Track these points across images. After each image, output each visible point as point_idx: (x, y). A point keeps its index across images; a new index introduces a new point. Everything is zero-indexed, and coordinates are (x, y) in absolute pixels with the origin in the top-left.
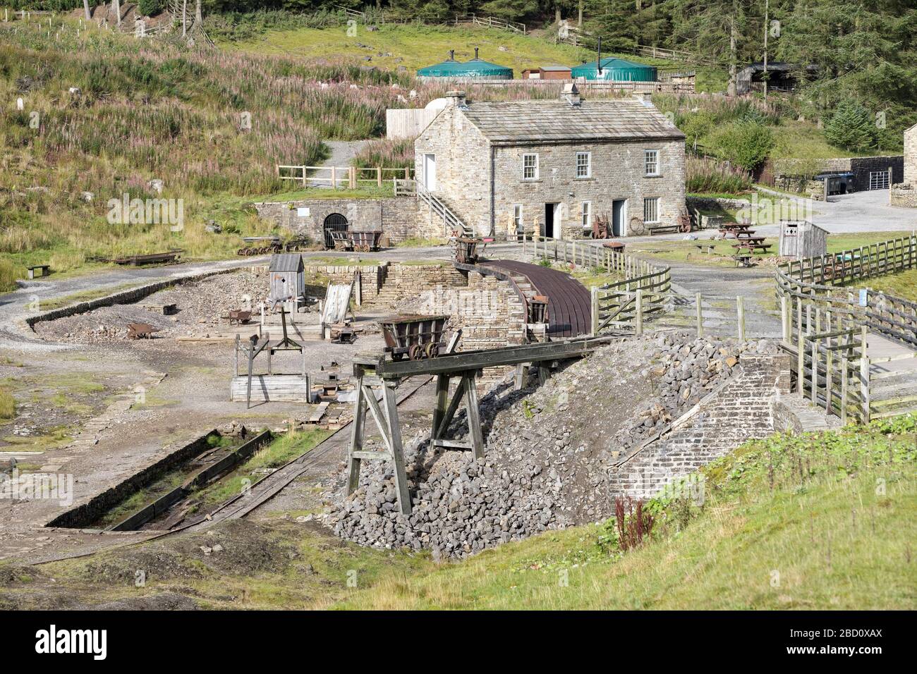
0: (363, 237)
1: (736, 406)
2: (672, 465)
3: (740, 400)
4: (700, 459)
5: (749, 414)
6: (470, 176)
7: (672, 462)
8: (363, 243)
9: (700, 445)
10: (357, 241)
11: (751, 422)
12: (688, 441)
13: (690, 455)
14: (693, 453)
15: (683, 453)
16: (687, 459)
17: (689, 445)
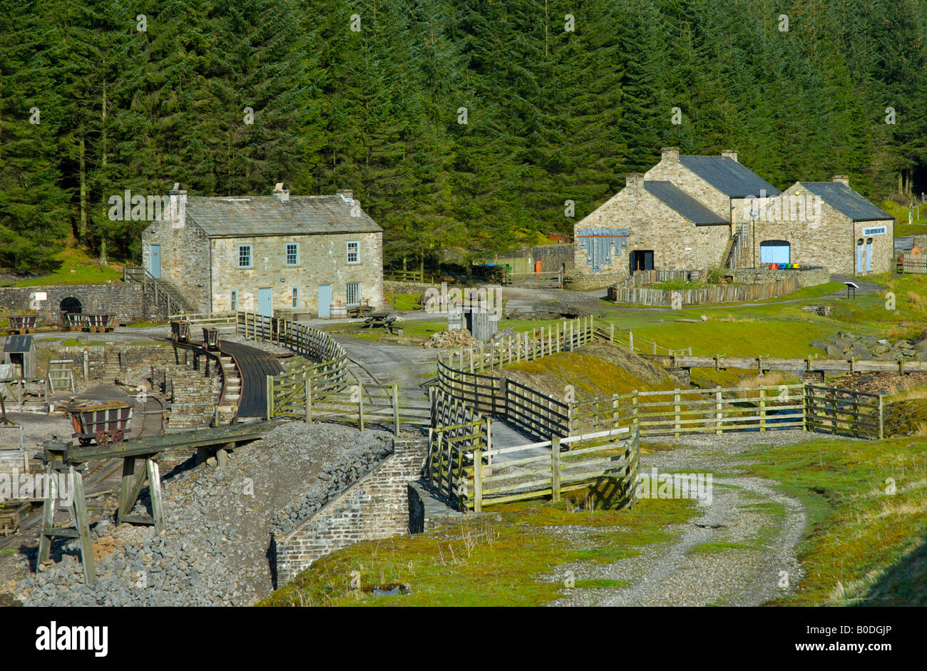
0: (98, 319)
1: (389, 485)
2: (332, 537)
3: (392, 479)
4: (357, 532)
5: (400, 491)
6: (191, 264)
7: (332, 535)
8: (99, 324)
9: (358, 518)
10: (93, 323)
11: (402, 499)
12: (346, 516)
13: (348, 528)
14: (351, 526)
15: (342, 527)
16: (346, 532)
17: (347, 519)
